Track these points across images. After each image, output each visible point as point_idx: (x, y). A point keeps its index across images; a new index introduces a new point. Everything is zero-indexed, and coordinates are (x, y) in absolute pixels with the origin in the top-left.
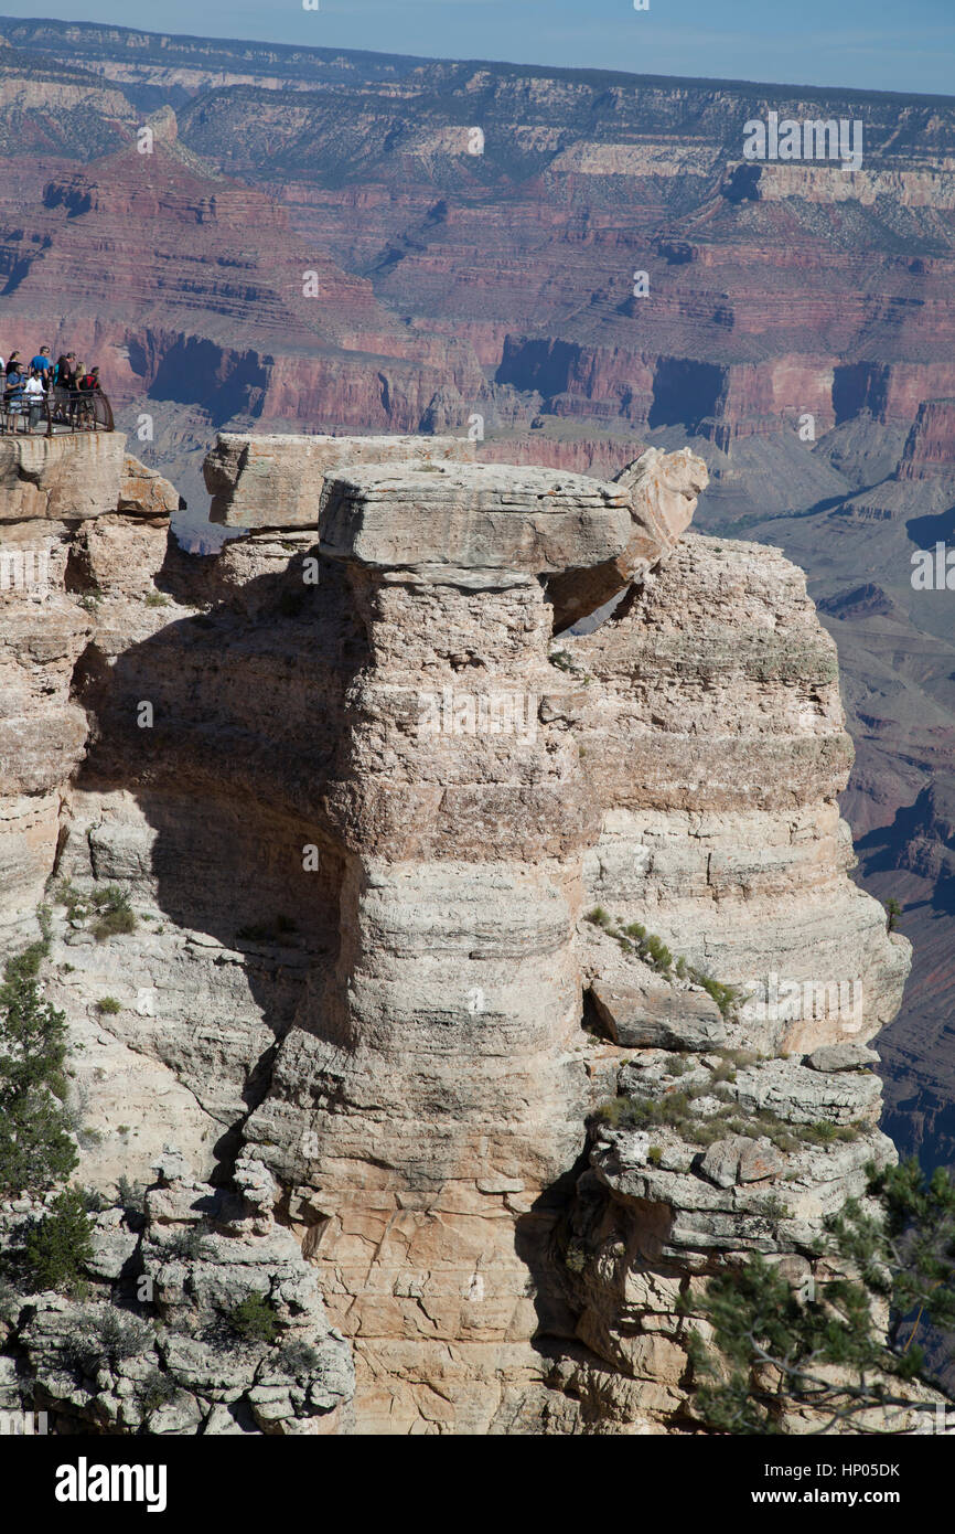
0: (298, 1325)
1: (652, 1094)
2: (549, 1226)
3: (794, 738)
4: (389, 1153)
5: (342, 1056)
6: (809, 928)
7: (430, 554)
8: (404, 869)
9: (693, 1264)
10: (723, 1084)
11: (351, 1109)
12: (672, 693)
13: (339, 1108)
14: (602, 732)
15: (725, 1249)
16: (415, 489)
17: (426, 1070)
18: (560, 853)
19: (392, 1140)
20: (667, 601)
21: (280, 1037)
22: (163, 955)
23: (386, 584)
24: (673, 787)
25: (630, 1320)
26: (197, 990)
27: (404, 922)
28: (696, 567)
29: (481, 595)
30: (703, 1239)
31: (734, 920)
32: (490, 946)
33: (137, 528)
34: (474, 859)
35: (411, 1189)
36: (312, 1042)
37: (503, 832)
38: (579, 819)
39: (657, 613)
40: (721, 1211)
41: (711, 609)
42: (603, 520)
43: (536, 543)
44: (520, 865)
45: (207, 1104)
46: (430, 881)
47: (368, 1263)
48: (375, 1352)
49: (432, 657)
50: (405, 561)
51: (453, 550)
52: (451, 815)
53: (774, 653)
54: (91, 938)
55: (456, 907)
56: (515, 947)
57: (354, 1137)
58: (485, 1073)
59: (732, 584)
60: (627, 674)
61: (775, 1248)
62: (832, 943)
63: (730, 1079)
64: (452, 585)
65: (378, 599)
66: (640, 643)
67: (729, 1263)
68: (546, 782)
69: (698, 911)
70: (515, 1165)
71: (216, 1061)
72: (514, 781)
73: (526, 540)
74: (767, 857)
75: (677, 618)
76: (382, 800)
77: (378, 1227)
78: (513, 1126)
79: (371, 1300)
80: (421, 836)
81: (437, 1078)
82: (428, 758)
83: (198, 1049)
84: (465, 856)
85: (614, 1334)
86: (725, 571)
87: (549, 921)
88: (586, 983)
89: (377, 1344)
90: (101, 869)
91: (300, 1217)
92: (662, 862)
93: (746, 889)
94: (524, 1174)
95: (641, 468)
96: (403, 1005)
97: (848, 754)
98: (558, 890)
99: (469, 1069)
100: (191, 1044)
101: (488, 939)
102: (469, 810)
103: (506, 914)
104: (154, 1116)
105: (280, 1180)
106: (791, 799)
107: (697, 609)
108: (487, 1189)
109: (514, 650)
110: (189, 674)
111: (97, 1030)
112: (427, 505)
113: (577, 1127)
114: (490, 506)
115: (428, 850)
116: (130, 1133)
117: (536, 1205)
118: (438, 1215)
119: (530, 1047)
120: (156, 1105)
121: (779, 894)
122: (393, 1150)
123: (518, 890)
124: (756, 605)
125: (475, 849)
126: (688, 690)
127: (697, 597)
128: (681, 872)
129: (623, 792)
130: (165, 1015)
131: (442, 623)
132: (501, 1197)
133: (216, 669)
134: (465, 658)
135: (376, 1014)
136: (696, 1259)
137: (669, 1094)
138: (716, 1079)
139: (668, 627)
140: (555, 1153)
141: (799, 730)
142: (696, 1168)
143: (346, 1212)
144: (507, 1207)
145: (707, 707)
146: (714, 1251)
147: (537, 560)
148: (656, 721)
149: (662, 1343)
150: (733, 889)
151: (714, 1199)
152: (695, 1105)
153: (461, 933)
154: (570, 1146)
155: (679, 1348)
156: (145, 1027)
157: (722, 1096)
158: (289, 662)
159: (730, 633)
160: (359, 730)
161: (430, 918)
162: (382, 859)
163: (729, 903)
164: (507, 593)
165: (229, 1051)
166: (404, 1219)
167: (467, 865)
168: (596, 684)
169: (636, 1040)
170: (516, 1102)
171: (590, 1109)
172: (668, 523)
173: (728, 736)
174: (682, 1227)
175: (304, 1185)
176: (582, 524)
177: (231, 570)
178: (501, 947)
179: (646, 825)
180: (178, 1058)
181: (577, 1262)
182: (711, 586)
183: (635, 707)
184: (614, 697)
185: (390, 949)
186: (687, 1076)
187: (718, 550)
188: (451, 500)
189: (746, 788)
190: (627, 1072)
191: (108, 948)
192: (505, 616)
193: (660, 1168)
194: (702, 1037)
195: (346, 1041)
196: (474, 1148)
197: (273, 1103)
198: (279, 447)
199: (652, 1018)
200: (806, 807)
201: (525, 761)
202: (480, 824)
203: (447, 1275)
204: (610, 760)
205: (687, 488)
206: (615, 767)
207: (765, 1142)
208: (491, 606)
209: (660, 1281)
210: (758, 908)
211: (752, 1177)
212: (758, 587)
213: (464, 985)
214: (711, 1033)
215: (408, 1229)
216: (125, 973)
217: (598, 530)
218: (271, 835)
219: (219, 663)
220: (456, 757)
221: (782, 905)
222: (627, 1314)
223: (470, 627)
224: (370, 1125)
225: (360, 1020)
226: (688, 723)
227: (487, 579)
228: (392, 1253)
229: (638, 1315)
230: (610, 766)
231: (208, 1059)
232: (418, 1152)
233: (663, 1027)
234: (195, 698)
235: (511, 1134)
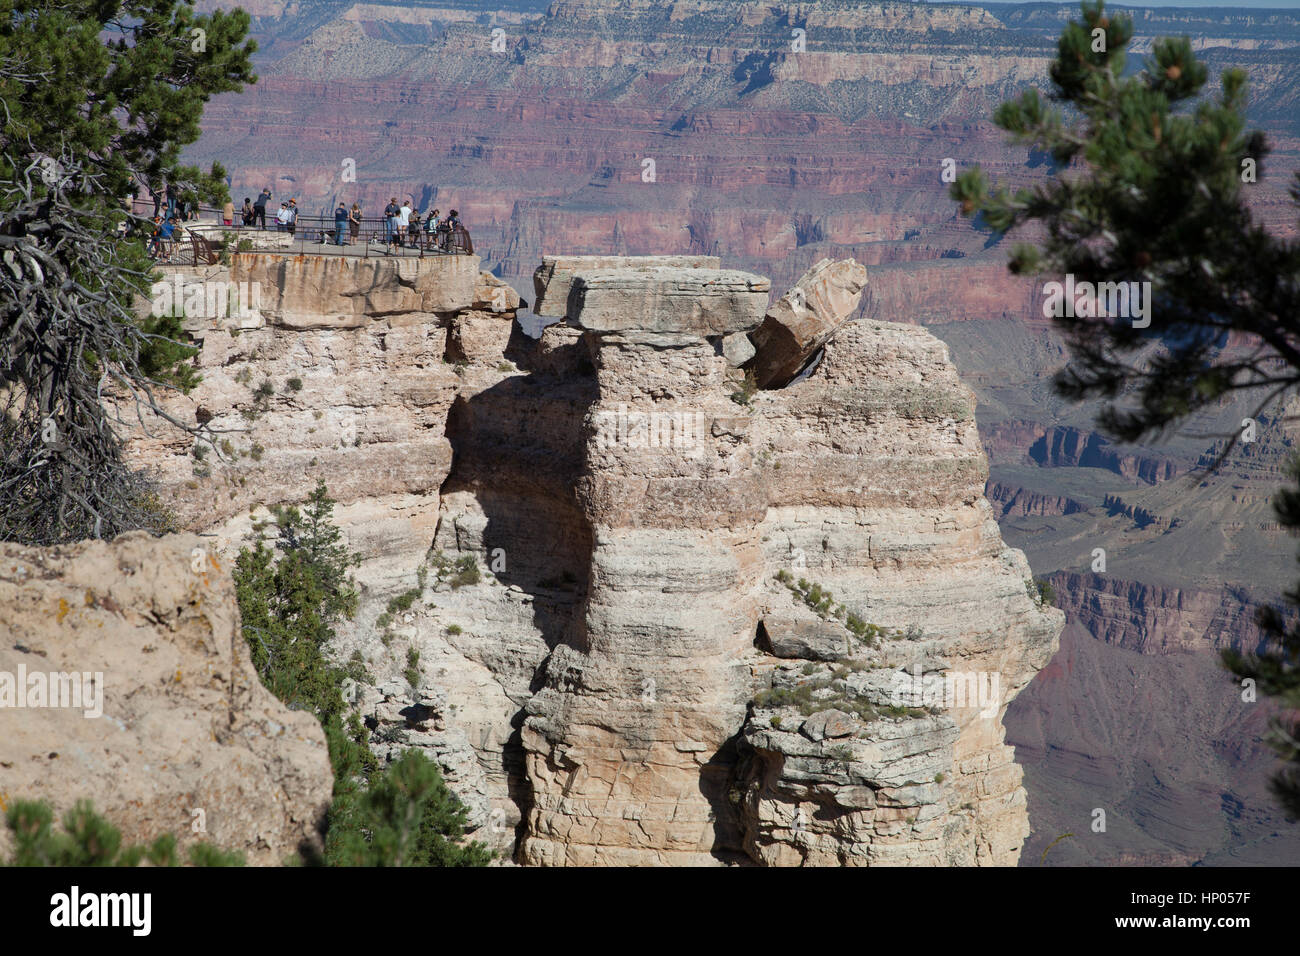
0: (449, 781)
1: (790, 686)
2: (726, 775)
3: (936, 458)
4: (613, 722)
5: (582, 657)
6: (952, 592)
7: (630, 323)
8: (621, 533)
9: (799, 793)
10: (839, 681)
11: (587, 692)
12: (845, 427)
13: (580, 691)
14: (797, 453)
15: (816, 782)
16: (619, 281)
17: (632, 666)
18: (728, 524)
19: (614, 713)
20: (840, 363)
21: (552, 650)
22: (493, 598)
23: (605, 344)
24: (844, 490)
25: (765, 833)
26: (511, 621)
27: (618, 567)
28: (860, 340)
29: (668, 351)
30: (801, 774)
31: (892, 583)
32: (677, 584)
33: (494, 320)
34: (669, 527)
35: (630, 747)
36: (567, 650)
37: (687, 509)
38: (742, 502)
39: (834, 372)
40: (814, 757)
41: (873, 369)
42: (747, 301)
43: (702, 316)
44: (700, 532)
45: (509, 693)
46: (639, 542)
47: (606, 796)
48: (610, 855)
49: (638, 392)
50: (614, 328)
51: (646, 321)
52: (652, 498)
53: (917, 399)
54: (449, 587)
55: (655, 558)
56: (693, 586)
57: (590, 710)
58: (672, 668)
59: (886, 352)
60: (814, 414)
61: (849, 781)
62: (973, 604)
63: (843, 677)
64: (647, 344)
65: (599, 353)
66: (822, 392)
67: (822, 792)
68: (717, 477)
69: (863, 576)
70: (699, 733)
71: (517, 665)
72: (696, 476)
73: (695, 314)
74: (914, 540)
75: (848, 375)
76: (606, 487)
77: (612, 773)
78: (695, 705)
79: (608, 821)
80: (632, 511)
81: (640, 671)
82: (637, 460)
83: (507, 658)
84: (662, 525)
85: (757, 843)
86: (882, 343)
87: (719, 568)
88: (761, 616)
89: (611, 850)
90: (462, 544)
91: (562, 765)
92: (833, 541)
93: (898, 562)
94: (706, 739)
95: (814, 272)
96: (616, 622)
97: (980, 471)
98: (727, 549)
99: (661, 665)
100: (502, 654)
101: (675, 580)
102: (664, 495)
103: (688, 562)
104: (474, 699)
105: (549, 740)
106: (932, 501)
107: (863, 369)
108: (682, 749)
109: (695, 388)
110: (520, 415)
111: (445, 645)
112: (627, 291)
113: (742, 708)
114: (671, 292)
115: (638, 521)
116: (458, 709)
117: (713, 760)
118: (651, 766)
119: (703, 652)
120: (476, 692)
121: (927, 566)
122: (615, 719)
123: (698, 548)
124: (906, 367)
125: (669, 520)
126: (856, 424)
127: (862, 360)
128: (848, 549)
129: (808, 494)
130: (489, 636)
131: (643, 369)
132: (691, 755)
133: (536, 411)
134: (660, 393)
135: (601, 628)
136: (801, 789)
137: (800, 686)
138: (834, 678)
139: (843, 382)
140: (724, 725)
141: (940, 453)
142: (801, 731)
143: (590, 762)
144: (696, 761)
145: (870, 436)
146: (810, 783)
147: (704, 327)
148: (836, 446)
149: (786, 849)
150: (889, 562)
151: (809, 748)
152: (816, 694)
153: (657, 575)
154: (735, 721)
155: (797, 852)
156: (475, 643)
157: (836, 688)
158: (572, 403)
159: (886, 385)
160: (591, 441)
161: (637, 564)
162: (606, 526)
163: (887, 571)
164: (686, 349)
165: (524, 658)
166: (628, 767)
167: (664, 531)
168: (792, 420)
169: (787, 653)
170: (694, 689)
171: (751, 697)
172: (835, 309)
173: (886, 456)
174: (789, 767)
175: (562, 743)
176: (732, 303)
177: (547, 346)
178: (684, 585)
179: (825, 517)
180: (494, 664)
181: (736, 797)
182: (871, 353)
183: (821, 436)
184: (807, 429)
185: (609, 585)
186: (815, 675)
187: (878, 329)
188: (644, 288)
189: (897, 492)
190: (778, 673)
191: (460, 594)
192: (684, 364)
193: (779, 730)
194: (830, 651)
195: (584, 648)
196: (669, 719)
197: (546, 690)
198: (577, 263)
199: (796, 637)
200: (947, 507)
201: (703, 462)
202: (672, 504)
203: (657, 806)
204: (799, 471)
205: (850, 285)
206: (802, 476)
207: (855, 714)
208: (676, 358)
209: (781, 806)
210: (910, 575)
211: (834, 734)
212: (906, 353)
213: (658, 610)
214: (837, 648)
215: (631, 775)
216: (470, 610)
217: (742, 307)
218: (566, 521)
219: (537, 407)
220: (655, 459)
221: (930, 575)
222: (763, 829)
223: (662, 372)
224: (599, 703)
225: (592, 633)
226: (857, 447)
227: (670, 340)
228: (622, 791)
229: (770, 829)
230: (799, 475)
231: (512, 664)
232: (631, 721)
233: (803, 644)
234: (523, 431)
235: (693, 710)
